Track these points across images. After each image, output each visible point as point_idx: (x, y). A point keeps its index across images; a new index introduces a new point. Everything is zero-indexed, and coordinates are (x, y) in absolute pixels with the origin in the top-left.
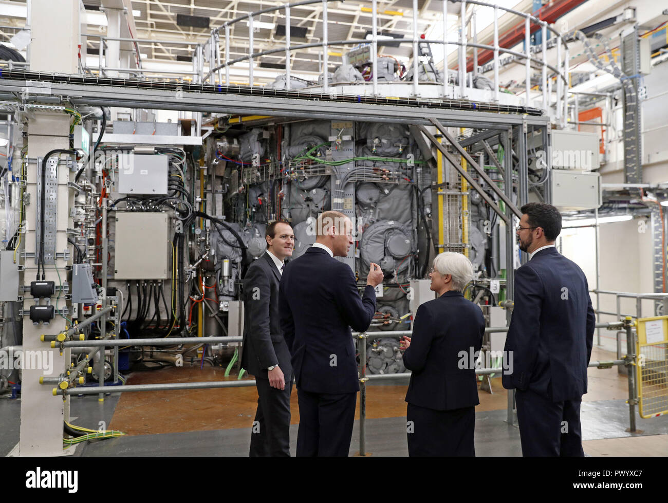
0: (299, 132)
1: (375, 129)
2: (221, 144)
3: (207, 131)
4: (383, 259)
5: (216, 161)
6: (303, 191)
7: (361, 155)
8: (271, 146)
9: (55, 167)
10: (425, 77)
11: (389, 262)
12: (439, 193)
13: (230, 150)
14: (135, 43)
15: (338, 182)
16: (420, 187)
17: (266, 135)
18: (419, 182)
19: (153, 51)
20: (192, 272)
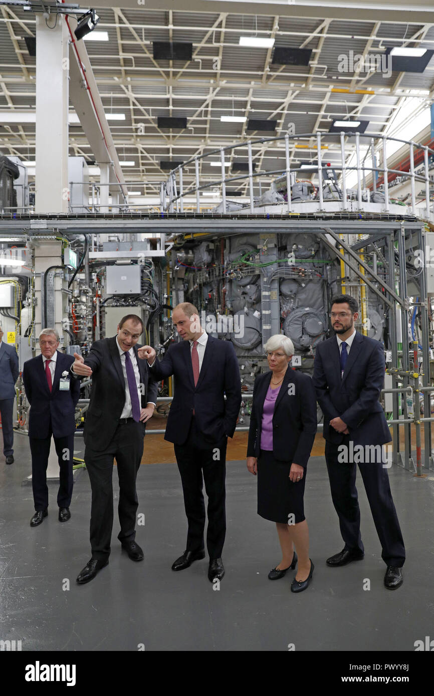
0: (237, 242)
1: (292, 238)
2: (180, 255)
3: (169, 245)
4: (301, 337)
5: (177, 267)
6: (240, 286)
7: (283, 258)
8: (216, 254)
9: (52, 278)
10: (330, 196)
11: (306, 339)
12: (342, 285)
13: (186, 259)
14: (121, 185)
15: (265, 279)
16: (329, 282)
17: (212, 246)
18: (329, 277)
19: (145, 189)
20: (161, 349)
